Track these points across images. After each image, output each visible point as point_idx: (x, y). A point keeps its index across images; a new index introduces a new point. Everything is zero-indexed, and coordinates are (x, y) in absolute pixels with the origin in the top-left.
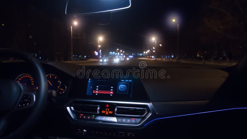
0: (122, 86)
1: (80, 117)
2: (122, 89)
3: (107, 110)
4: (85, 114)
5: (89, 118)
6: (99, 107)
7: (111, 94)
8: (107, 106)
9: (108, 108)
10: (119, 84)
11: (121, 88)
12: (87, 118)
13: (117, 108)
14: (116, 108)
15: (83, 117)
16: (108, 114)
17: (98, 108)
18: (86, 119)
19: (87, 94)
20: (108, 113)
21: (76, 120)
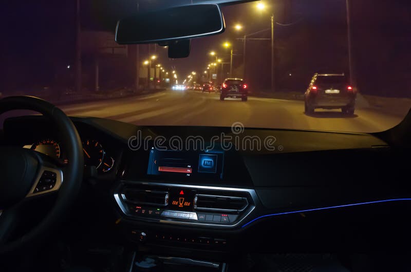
0: (206, 161)
1: (137, 211)
2: (206, 165)
3: (182, 200)
4: (144, 207)
5: (150, 213)
6: (167, 195)
7: (189, 173)
8: (182, 193)
9: (182, 196)
10: (202, 157)
11: (204, 163)
12: (147, 212)
13: (198, 197)
14: (196, 197)
15: (140, 210)
16: (182, 206)
17: (167, 197)
18: (146, 215)
19: (149, 173)
20: (183, 204)
21: (129, 215)
